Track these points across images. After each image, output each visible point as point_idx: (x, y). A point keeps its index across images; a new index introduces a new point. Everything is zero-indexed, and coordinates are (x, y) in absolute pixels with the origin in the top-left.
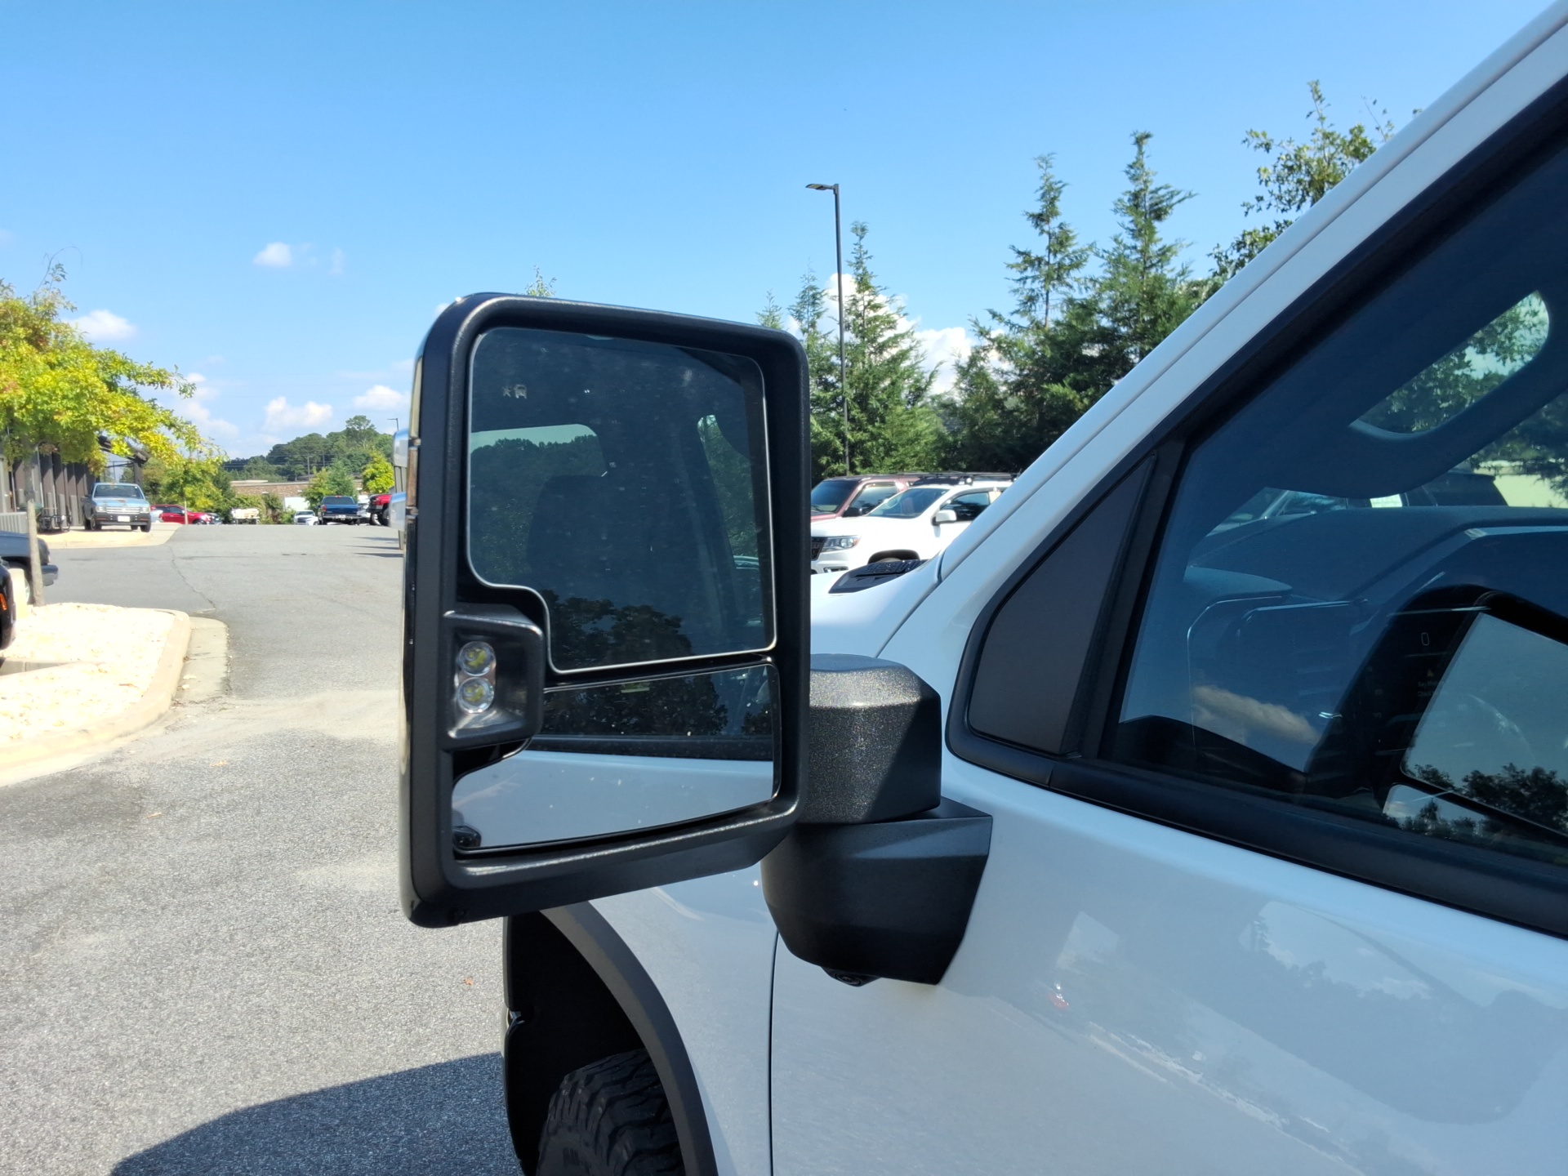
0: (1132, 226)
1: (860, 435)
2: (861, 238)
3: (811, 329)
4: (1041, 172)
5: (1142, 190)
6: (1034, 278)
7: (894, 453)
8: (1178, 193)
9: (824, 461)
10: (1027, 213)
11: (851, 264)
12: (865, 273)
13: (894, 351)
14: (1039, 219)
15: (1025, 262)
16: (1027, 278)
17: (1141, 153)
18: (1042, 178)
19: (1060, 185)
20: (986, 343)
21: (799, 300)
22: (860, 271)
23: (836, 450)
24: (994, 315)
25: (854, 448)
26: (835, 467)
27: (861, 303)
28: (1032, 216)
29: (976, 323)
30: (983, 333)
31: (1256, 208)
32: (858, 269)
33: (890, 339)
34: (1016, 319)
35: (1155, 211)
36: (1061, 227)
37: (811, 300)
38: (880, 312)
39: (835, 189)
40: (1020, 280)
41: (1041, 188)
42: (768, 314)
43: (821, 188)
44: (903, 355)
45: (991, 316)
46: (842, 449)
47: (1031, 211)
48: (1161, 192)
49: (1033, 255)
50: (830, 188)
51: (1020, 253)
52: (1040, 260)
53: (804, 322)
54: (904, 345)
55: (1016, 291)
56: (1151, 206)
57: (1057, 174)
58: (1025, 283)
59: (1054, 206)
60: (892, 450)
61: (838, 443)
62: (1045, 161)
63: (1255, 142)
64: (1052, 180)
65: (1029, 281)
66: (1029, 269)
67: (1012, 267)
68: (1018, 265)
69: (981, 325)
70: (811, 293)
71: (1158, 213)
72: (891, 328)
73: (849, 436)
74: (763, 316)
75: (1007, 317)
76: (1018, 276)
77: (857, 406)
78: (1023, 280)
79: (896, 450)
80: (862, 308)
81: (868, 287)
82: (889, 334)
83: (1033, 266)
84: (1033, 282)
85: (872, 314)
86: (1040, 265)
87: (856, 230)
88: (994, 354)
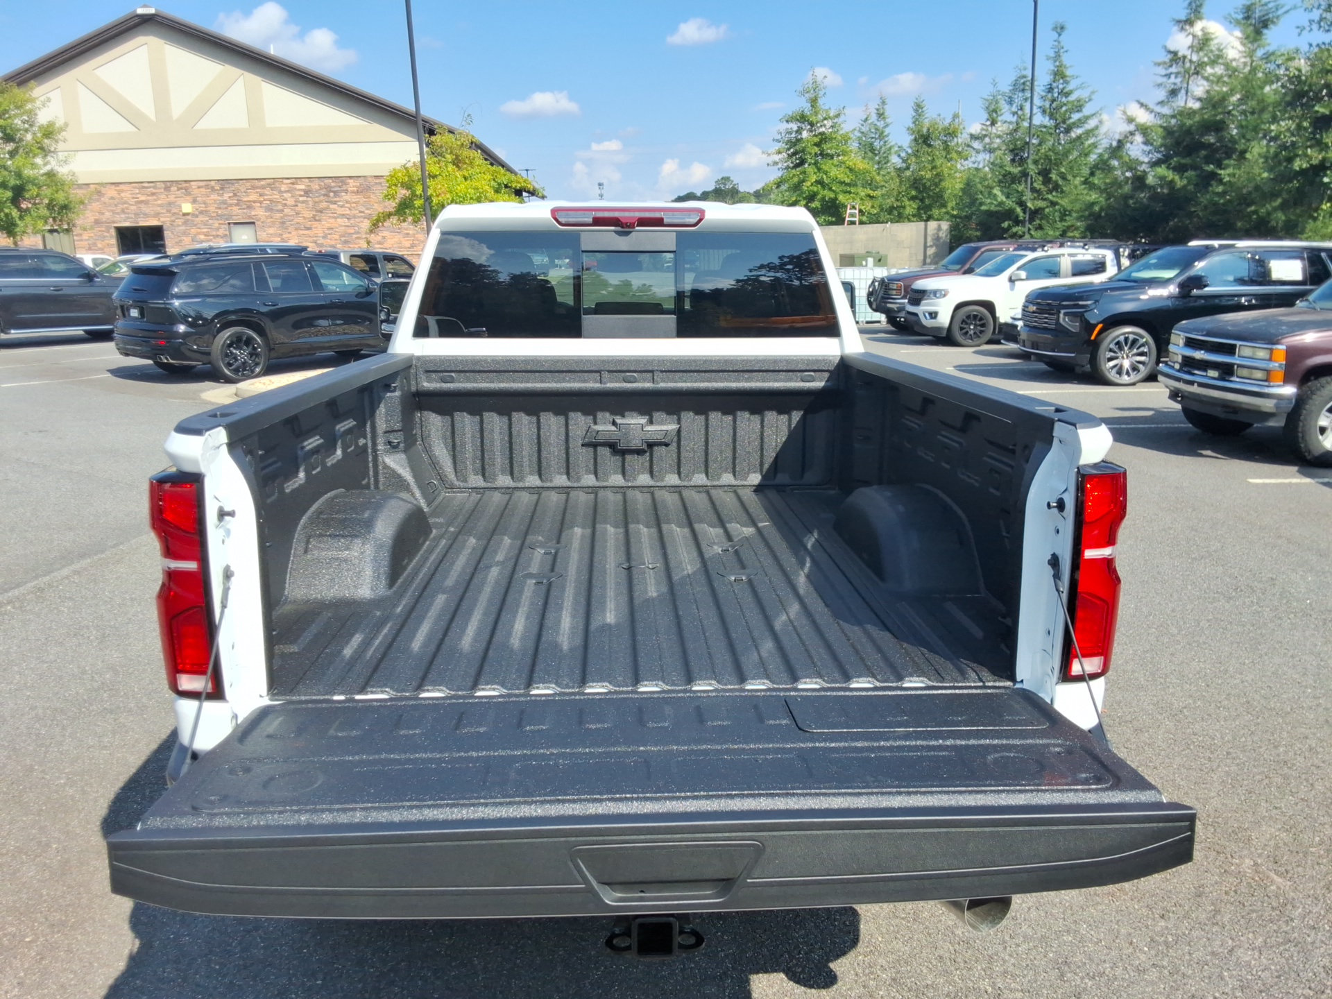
0: (1242, 35)
1: (1041, 204)
2: (1060, 35)
3: (1020, 112)
5: (1252, 4)
6: (1177, 74)
7: (1067, 218)
8: (1282, 7)
9: (1005, 225)
10: (1174, 20)
11: (1048, 58)
12: (1061, 65)
13: (1079, 131)
14: (1185, 23)
15: (1171, 60)
16: (1171, 73)
20: (1132, 128)
22: (1057, 63)
23: (1017, 216)
24: (1141, 106)
25: (1035, 213)
26: (1015, 230)
27: (1056, 90)
28: (1179, 22)
30: (1131, 120)
31: (1308, 28)
32: (1055, 61)
33: (1079, 120)
34: (1158, 109)
35: (1263, 22)
36: (1203, 30)
37: (1022, 87)
38: (1072, 98)
40: (1166, 75)
42: (993, 98)
44: (1089, 133)
45: (1137, 107)
46: (1021, 214)
47: (1177, 17)
49: (1180, 54)
51: (1170, 52)
52: (1184, 57)
53: (1015, 106)
54: (1092, 123)
55: (1160, 85)
56: (1260, 17)
58: (1169, 78)
59: (1200, 11)
60: (1066, 215)
61: (1018, 210)
65: (1173, 76)
66: (1174, 66)
67: (1159, 64)
68: (1164, 63)
70: (1024, 80)
71: (1266, 23)
72: (1078, 111)
73: (1029, 205)
74: (989, 100)
75: (1151, 106)
76: (1164, 72)
77: (1041, 178)
78: (1168, 76)
79: (1070, 215)
80: (1056, 95)
81: (1063, 76)
82: (1075, 117)
83: (1177, 64)
84: (1176, 77)
85: (1064, 100)
86: (1184, 63)
87: (1055, 29)
88: (1139, 138)
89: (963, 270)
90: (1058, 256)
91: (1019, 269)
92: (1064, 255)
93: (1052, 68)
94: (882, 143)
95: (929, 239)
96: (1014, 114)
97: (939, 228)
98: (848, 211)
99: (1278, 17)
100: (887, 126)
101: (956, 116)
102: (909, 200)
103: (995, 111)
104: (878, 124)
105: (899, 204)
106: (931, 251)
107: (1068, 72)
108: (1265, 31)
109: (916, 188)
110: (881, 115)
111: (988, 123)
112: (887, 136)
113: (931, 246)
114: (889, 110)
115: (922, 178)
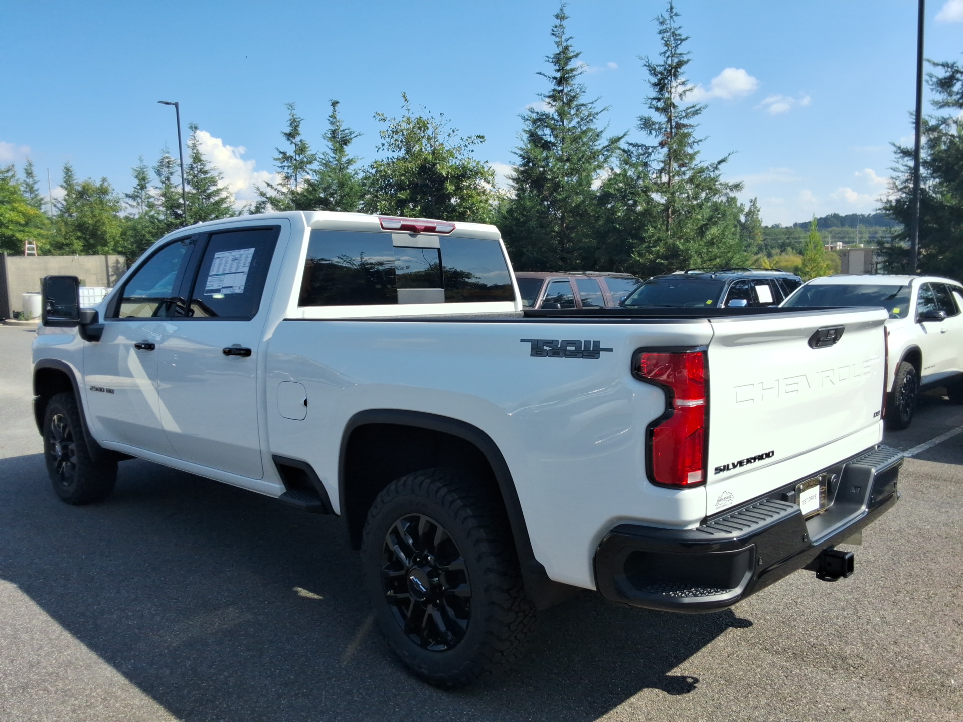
0: (332, 147)
2: (194, 133)
3: (166, 182)
4: (290, 112)
5: (336, 129)
6: (289, 167)
8: (354, 133)
10: (283, 133)
11: (189, 147)
12: (198, 153)
13: (217, 198)
14: (290, 136)
15: (283, 158)
16: (285, 166)
17: (334, 111)
18: (290, 114)
19: (299, 120)
20: (264, 199)
21: (159, 164)
22: (195, 152)
24: (269, 185)
27: (196, 169)
28: (286, 134)
29: (258, 189)
30: (263, 194)
31: (382, 148)
32: (193, 150)
33: (214, 191)
34: (280, 188)
35: (343, 141)
36: (301, 141)
37: (167, 165)
38: (208, 176)
39: (176, 105)
40: (281, 167)
41: (290, 120)
42: (140, 170)
43: (167, 103)
44: (223, 200)
45: (266, 185)
47: (285, 132)
48: (346, 132)
49: (288, 155)
50: (173, 104)
51: (281, 153)
52: (291, 157)
53: (162, 177)
54: (224, 194)
55: (279, 173)
56: (341, 138)
57: (298, 114)
58: (284, 169)
59: (297, 130)
62: (291, 106)
63: (379, 118)
64: (295, 116)
65: (286, 168)
66: (286, 162)
67: (276, 160)
68: (279, 159)
69: (261, 190)
70: (167, 161)
71: (345, 142)
72: (214, 185)
74: (137, 171)
75: (275, 186)
76: (280, 165)
78: (283, 167)
80: (196, 172)
81: (200, 161)
82: (213, 188)
83: (288, 161)
84: (288, 169)
85: (203, 176)
86: (291, 160)
87: (191, 128)
88: (269, 206)
93: (192, 154)
94: (33, 195)
95: (110, 270)
96: (163, 182)
97: (118, 262)
98: (27, 246)
99: (351, 139)
100: (35, 182)
101: (104, 180)
102: (76, 239)
103: (144, 179)
104: (28, 180)
105: (67, 241)
106: (113, 279)
107: (203, 158)
108: (345, 147)
109: (80, 230)
110: (29, 174)
111: (139, 187)
112: (37, 190)
113: (112, 275)
114: (35, 171)
115: (85, 223)
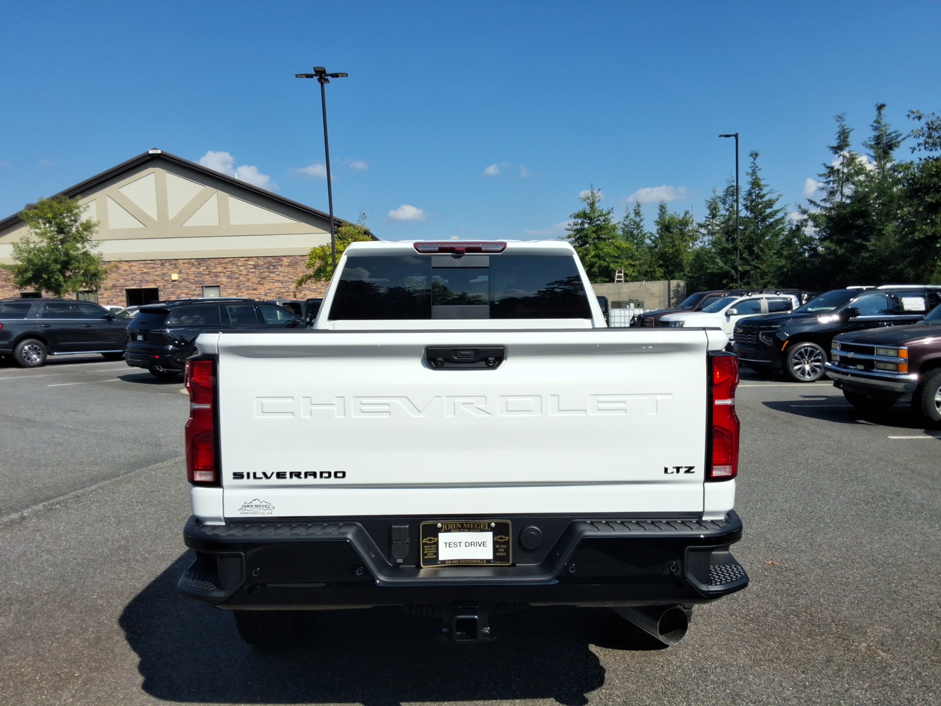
0: (874, 155)
1: (747, 268)
2: (755, 159)
3: (731, 209)
4: (839, 124)
5: (880, 135)
6: (834, 182)
7: (765, 277)
8: (900, 135)
9: (725, 282)
10: (829, 147)
11: (748, 174)
12: (757, 178)
13: (771, 220)
14: (837, 149)
15: (829, 173)
16: (830, 181)
17: (880, 114)
18: (839, 127)
19: (849, 130)
20: (806, 217)
21: (724, 194)
22: (754, 177)
23: (732, 276)
24: (811, 202)
25: (744, 274)
26: (731, 285)
27: (754, 194)
28: (833, 148)
29: (800, 207)
30: (804, 212)
31: (918, 149)
32: (752, 176)
33: (771, 213)
34: (823, 204)
35: (889, 146)
36: (849, 153)
37: (731, 193)
38: (766, 199)
39: (736, 136)
40: (826, 182)
41: (838, 132)
42: (712, 200)
43: (727, 136)
44: (778, 222)
45: (809, 203)
46: (735, 275)
47: (831, 145)
48: (893, 135)
49: (835, 168)
50: (733, 136)
51: (828, 167)
52: (838, 170)
53: (727, 205)
54: (780, 215)
55: (823, 189)
56: (886, 143)
57: (848, 124)
58: (829, 184)
59: (847, 141)
60: (765, 275)
61: (733, 272)
62: (840, 118)
63: (912, 116)
64: (845, 127)
65: (831, 183)
66: (832, 176)
67: (821, 176)
68: (825, 174)
69: (803, 208)
70: (731, 189)
71: (890, 146)
72: (770, 208)
73: (740, 268)
74: (709, 202)
75: (818, 202)
76: (825, 180)
77: (747, 251)
78: (828, 182)
79: (767, 275)
80: (754, 197)
81: (758, 185)
82: (768, 211)
83: (833, 175)
84: (833, 183)
85: (759, 200)
86: (838, 174)
87: (751, 155)
88: (810, 223)
89: (694, 309)
90: (759, 299)
91: (732, 307)
92: (762, 298)
93: (751, 180)
94: (638, 231)
95: (672, 293)
96: (727, 210)
97: (678, 286)
98: (617, 274)
99: (899, 142)
100: (641, 220)
101: (687, 213)
102: (658, 267)
103: (715, 209)
104: (636, 219)
105: (651, 270)
106: (673, 301)
107: (762, 183)
108: (891, 152)
109: (662, 259)
110: (637, 214)
111: (710, 217)
112: (642, 227)
113: (673, 298)
114: (642, 210)
115: (666, 253)
